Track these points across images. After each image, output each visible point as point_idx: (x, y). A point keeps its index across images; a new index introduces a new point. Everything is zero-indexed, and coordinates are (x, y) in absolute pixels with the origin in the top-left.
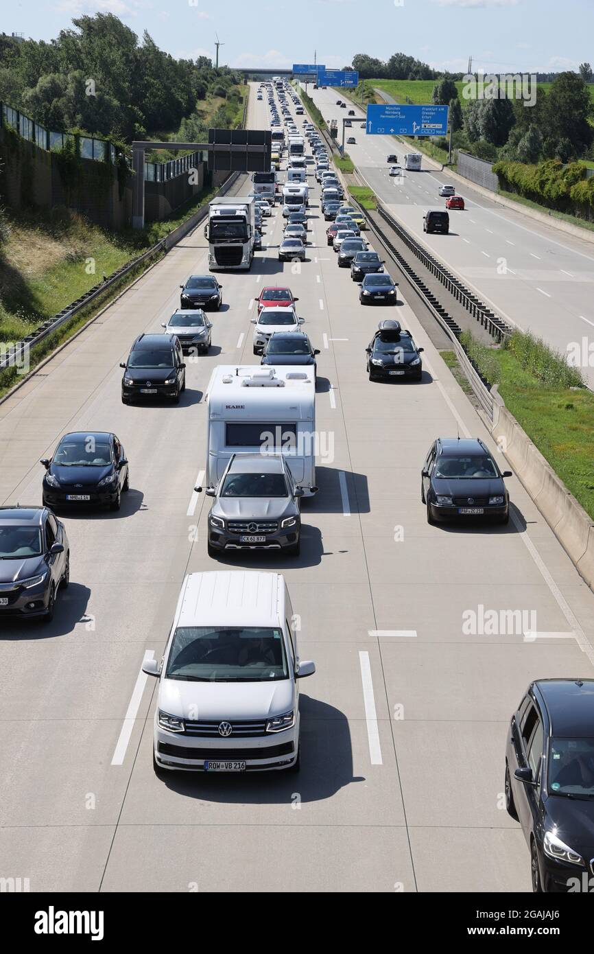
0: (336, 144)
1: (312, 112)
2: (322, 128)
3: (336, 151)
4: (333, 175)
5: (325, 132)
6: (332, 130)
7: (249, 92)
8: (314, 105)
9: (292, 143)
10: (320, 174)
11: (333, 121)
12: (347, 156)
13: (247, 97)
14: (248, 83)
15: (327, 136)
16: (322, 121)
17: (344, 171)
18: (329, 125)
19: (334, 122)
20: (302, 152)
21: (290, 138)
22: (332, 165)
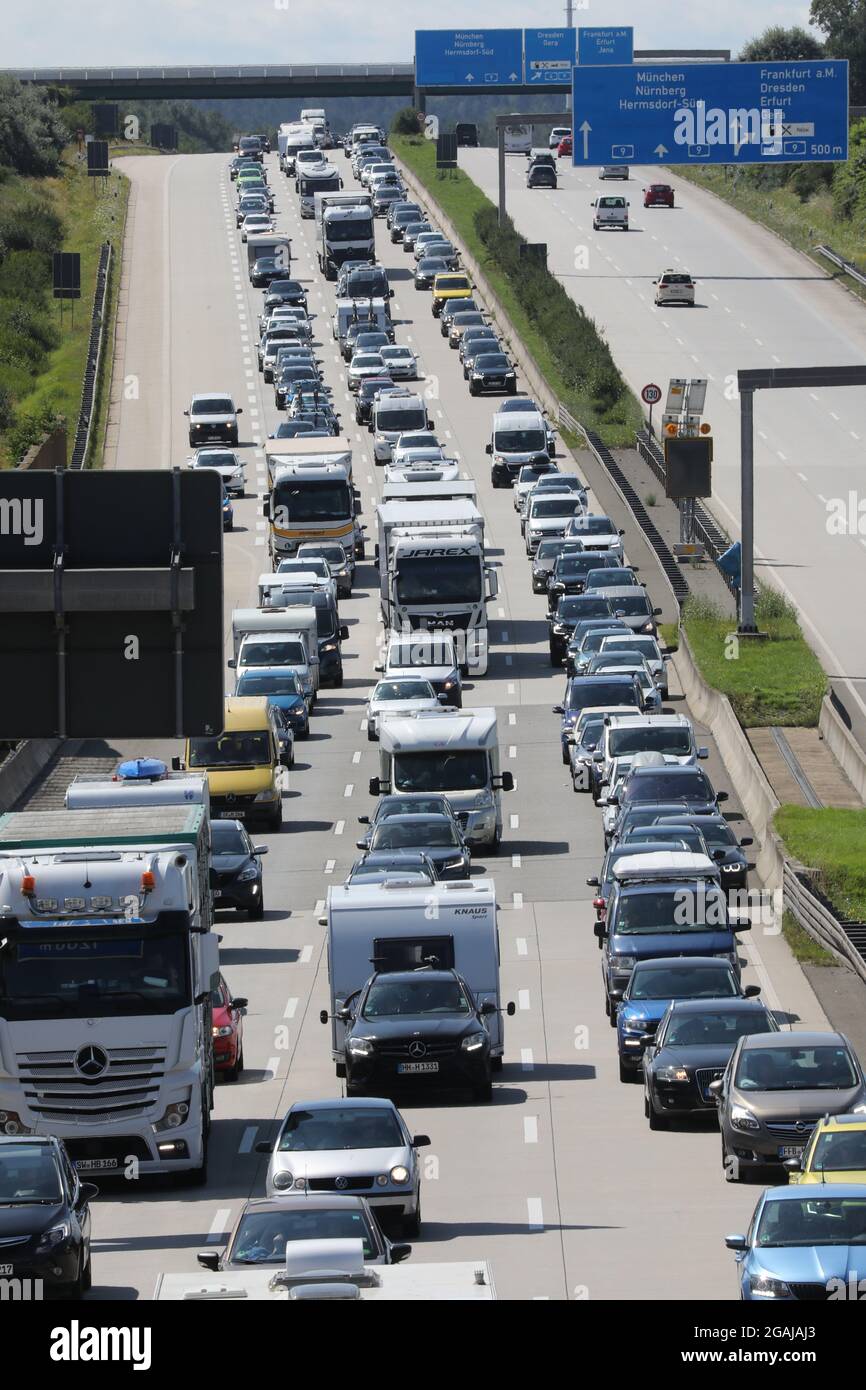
0: (701, 530)
1: (545, 331)
2: (609, 434)
3: (709, 585)
4: (675, 741)
5: (633, 465)
6: (670, 443)
7: (120, 219)
8: (557, 291)
9: (401, 542)
10: (592, 736)
11: (677, 386)
12: (778, 610)
13: (110, 257)
14: (119, 164)
15: (647, 484)
16: (611, 390)
17: (752, 712)
18: (658, 413)
19: (688, 392)
20: (475, 596)
21: (393, 512)
22: (681, 674)
